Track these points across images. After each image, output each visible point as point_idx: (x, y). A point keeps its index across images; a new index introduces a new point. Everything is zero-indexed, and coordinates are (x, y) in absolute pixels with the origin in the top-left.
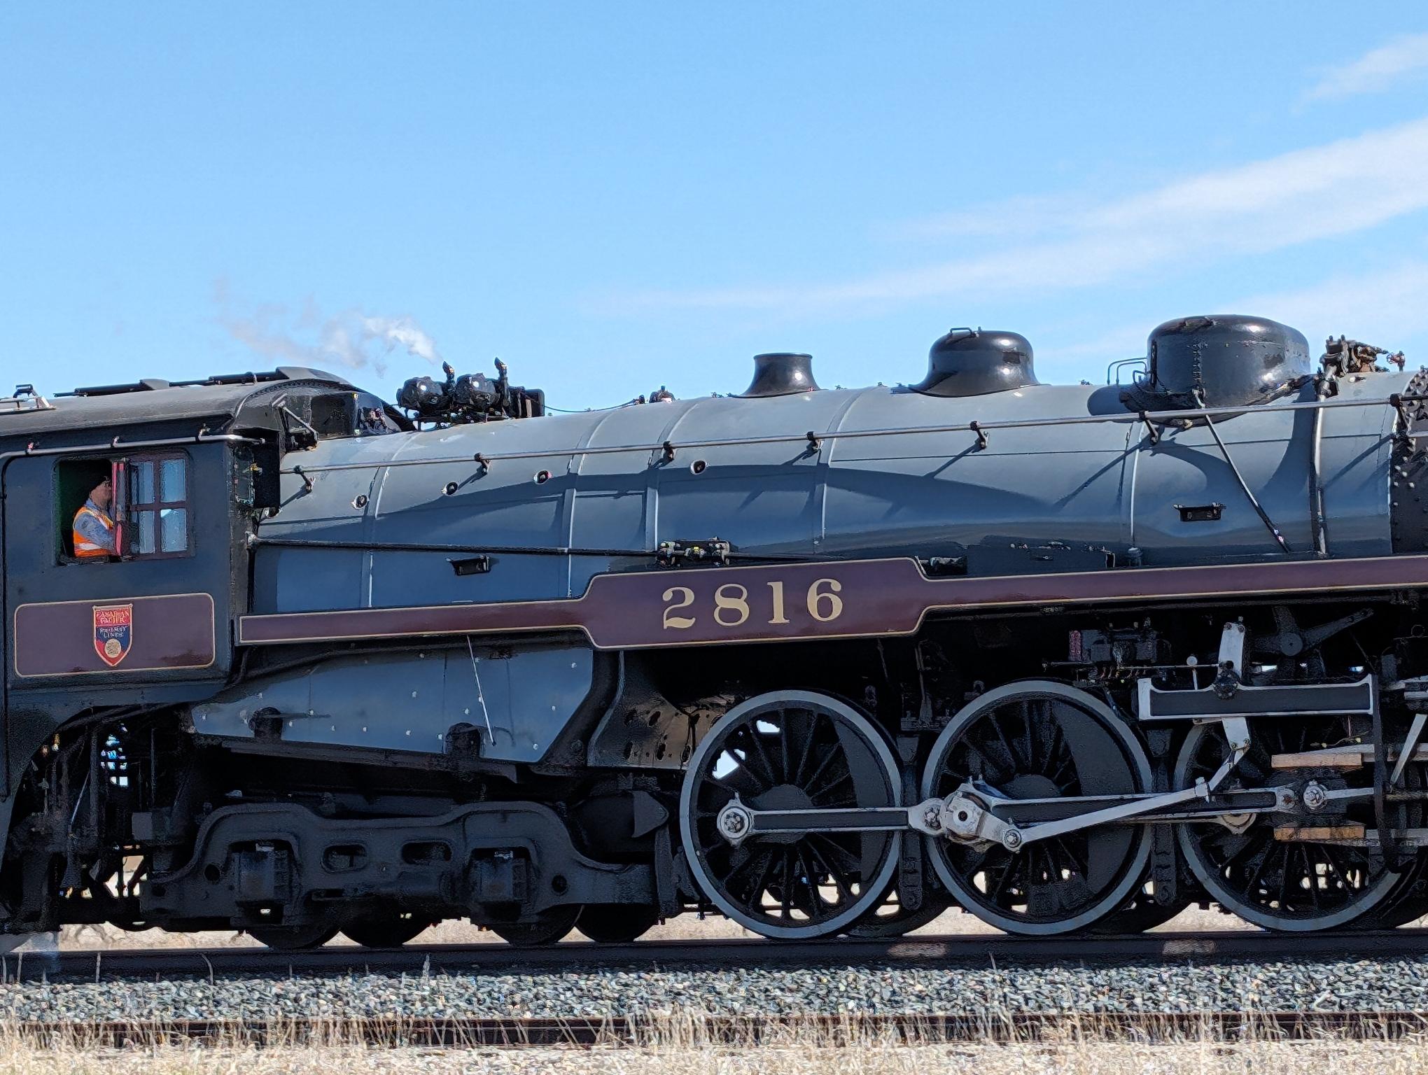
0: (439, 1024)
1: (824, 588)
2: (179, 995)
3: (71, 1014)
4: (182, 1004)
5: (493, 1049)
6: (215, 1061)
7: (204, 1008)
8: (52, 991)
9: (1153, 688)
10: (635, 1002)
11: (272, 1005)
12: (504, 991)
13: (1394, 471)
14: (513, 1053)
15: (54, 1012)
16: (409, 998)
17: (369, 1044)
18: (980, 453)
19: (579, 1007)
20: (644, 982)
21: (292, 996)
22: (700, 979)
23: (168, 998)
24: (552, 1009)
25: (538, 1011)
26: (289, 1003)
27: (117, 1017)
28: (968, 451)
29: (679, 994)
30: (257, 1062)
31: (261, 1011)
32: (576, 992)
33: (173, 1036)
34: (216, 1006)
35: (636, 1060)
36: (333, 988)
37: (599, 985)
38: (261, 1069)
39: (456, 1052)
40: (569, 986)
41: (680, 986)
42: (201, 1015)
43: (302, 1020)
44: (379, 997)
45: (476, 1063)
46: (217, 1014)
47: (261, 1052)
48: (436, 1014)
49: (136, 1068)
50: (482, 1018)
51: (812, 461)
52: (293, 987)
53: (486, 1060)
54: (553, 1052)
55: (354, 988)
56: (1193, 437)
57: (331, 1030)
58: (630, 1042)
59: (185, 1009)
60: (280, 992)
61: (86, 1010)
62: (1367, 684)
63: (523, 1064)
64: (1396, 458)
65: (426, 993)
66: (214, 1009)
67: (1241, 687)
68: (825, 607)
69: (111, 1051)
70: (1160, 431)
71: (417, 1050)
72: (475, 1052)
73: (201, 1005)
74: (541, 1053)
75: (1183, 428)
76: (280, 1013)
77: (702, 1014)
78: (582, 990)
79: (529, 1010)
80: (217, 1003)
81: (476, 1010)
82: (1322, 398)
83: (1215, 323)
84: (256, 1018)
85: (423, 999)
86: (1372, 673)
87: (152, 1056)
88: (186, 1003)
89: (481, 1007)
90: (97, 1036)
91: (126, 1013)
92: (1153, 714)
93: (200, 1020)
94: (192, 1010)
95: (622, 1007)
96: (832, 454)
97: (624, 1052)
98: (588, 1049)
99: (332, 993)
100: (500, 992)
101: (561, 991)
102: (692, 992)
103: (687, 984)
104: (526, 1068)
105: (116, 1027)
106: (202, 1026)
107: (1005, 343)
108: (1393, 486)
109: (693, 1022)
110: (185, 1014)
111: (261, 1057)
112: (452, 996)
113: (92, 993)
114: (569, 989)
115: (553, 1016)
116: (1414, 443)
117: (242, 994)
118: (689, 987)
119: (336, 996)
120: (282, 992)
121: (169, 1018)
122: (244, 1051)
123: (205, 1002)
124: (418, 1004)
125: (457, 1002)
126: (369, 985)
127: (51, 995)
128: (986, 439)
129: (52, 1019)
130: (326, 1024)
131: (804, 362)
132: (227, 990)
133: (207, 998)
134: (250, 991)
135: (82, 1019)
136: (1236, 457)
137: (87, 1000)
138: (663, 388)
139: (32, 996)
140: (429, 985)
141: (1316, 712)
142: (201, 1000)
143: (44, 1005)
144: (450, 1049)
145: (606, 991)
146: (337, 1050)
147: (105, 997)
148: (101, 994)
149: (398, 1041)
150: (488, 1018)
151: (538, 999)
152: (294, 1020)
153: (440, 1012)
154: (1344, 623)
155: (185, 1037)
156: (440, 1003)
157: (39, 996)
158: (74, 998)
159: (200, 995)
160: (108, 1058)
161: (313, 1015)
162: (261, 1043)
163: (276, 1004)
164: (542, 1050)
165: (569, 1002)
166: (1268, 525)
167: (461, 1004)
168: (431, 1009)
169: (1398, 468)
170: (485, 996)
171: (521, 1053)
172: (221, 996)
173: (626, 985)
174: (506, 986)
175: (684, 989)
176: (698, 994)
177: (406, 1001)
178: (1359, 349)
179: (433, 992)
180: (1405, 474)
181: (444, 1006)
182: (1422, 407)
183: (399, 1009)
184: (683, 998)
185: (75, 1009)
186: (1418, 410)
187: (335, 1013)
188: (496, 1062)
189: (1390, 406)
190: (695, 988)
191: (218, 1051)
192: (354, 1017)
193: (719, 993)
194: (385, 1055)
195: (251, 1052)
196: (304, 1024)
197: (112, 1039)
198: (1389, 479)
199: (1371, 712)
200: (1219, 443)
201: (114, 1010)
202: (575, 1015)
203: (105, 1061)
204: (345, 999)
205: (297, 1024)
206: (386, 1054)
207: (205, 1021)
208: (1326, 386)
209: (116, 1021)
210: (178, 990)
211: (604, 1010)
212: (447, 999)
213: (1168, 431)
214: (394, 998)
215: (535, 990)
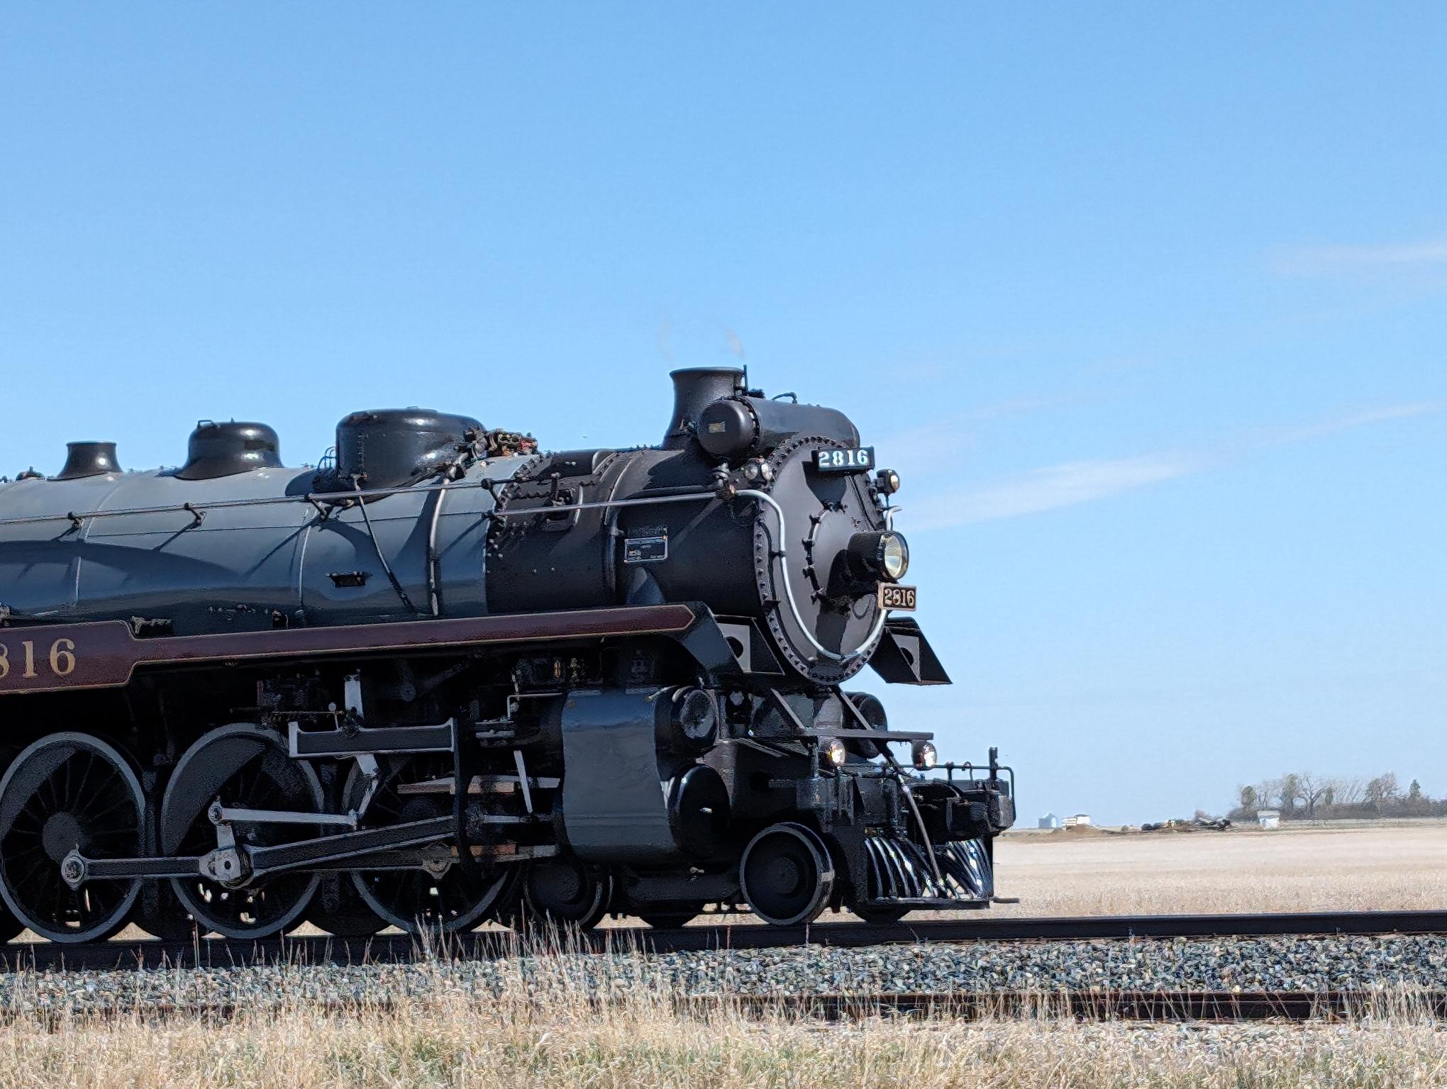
0: (1148, 997)
1: (62, 647)
2: (886, 967)
3: (781, 986)
4: (890, 977)
5: (1202, 1023)
6: (924, 1034)
7: (911, 981)
8: (761, 964)
9: (299, 730)
10: (1346, 975)
11: (978, 978)
12: (1211, 964)
13: (489, 544)
14: (1223, 1027)
15: (764, 984)
16: (1115, 971)
17: (1080, 1019)
18: (196, 529)
19: (1289, 980)
20: (1355, 956)
21: (998, 969)
22: (1413, 952)
23: (875, 971)
24: (1261, 983)
25: (1247, 984)
26: (995, 976)
27: (825, 990)
28: (187, 528)
29: (1392, 968)
30: (966, 1035)
31: (968, 984)
32: (1284, 965)
33: (882, 1008)
34: (923, 979)
35: (1349, 1035)
36: (1039, 961)
37: (1308, 958)
38: (971, 1042)
39: (1166, 1026)
40: (1278, 959)
41: (1392, 959)
42: (909, 988)
43: (1011, 993)
44: (1084, 970)
45: (1186, 1038)
46: (924, 987)
47: (970, 1025)
48: (1144, 988)
49: (847, 1040)
50: (1190, 991)
51: (72, 538)
52: (998, 960)
53: (1196, 1035)
54: (1267, 1026)
55: (1061, 961)
56: (350, 516)
57: (1039, 1002)
58: (1344, 1016)
59: (892, 982)
60: (985, 964)
61: (795, 982)
62: (449, 727)
63: (1235, 1039)
64: (491, 534)
65: (1133, 966)
66: (921, 982)
67: (362, 730)
68: (63, 663)
69: (823, 1024)
70: (329, 510)
71: (1127, 1023)
72: (1184, 1026)
73: (909, 978)
74: (1251, 1028)
75: (345, 507)
76: (987, 986)
77: (1418, 989)
78: (1291, 963)
79: (1238, 983)
80: (924, 976)
81: (1183, 984)
82: (447, 481)
83: (375, 417)
84: (963, 991)
85: (1129, 972)
86: (454, 717)
87: (862, 1029)
88: (893, 976)
89: (1189, 981)
90: (808, 1009)
91: (834, 985)
92: (299, 752)
93: (908, 992)
94: (899, 982)
95: (1334, 980)
96: (89, 531)
97: (1337, 1027)
98: (1300, 1023)
99: (1038, 966)
100: (1207, 965)
101: (1270, 964)
102: (1405, 966)
103: (1399, 957)
104: (1237, 1042)
105: (825, 1000)
106: (911, 999)
107: (250, 433)
108: (487, 557)
109: (1407, 997)
110: (892, 987)
111: (971, 1031)
112: (1159, 969)
113: (800, 965)
114: (1279, 963)
115: (1262, 990)
116: (505, 520)
117: (949, 967)
118: (1401, 961)
119: (1042, 969)
120: (988, 965)
121: (878, 992)
122: (953, 1024)
123: (912, 975)
124: (1125, 978)
125: (1164, 975)
126: (1074, 957)
127: (761, 968)
128: (202, 517)
129: (762, 991)
130: (1034, 997)
131: (109, 449)
132: (934, 963)
133: (914, 971)
134: (956, 965)
135: (791, 992)
136: (378, 533)
137: (796, 972)
138: (31, 468)
139: (742, 969)
140: (1136, 958)
141: (414, 750)
142: (908, 972)
143: (754, 978)
144: (1159, 1023)
145: (1316, 964)
146: (1046, 1024)
147: (813, 969)
148: (810, 966)
149: (1107, 1015)
150: (1196, 991)
151: (1246, 973)
152: (1002, 994)
153: (1147, 985)
154: (449, 673)
155: (894, 1011)
156: (1148, 976)
157: (749, 969)
158: (783, 973)
159: (906, 967)
160: (818, 1030)
161: (1020, 988)
162: (971, 1015)
163: (983, 976)
164: (1252, 1024)
165: (1279, 975)
166: (398, 588)
167: (1168, 977)
168: (1138, 982)
169: (492, 541)
170: (1192, 969)
171: (1231, 1027)
172: (927, 969)
173: (1336, 958)
174: (1214, 960)
175: (1396, 962)
176: (1411, 967)
177: (1113, 974)
178: (500, 436)
179: (1140, 965)
180: (496, 546)
181: (1152, 979)
182: (519, 488)
183: (1106, 983)
184: (1396, 971)
185: (784, 982)
186: (515, 491)
187: (1042, 986)
188: (1205, 1037)
189: (481, 489)
190: (1408, 961)
191: (928, 1024)
192: (1064, 991)
193: (1434, 967)
194: (1093, 1028)
195: (959, 1026)
196: (1013, 997)
197: (822, 1011)
198: (485, 550)
199: (452, 749)
200: (366, 521)
201: (822, 982)
202: (1284, 989)
203: (816, 1034)
204: (1052, 972)
205: (1006, 997)
206: (1095, 1027)
207: (912, 994)
208: (452, 471)
209: (825, 994)
210: (885, 962)
211: (1315, 984)
212: (1155, 973)
213: (336, 509)
214: (1100, 971)
215: (1243, 964)
